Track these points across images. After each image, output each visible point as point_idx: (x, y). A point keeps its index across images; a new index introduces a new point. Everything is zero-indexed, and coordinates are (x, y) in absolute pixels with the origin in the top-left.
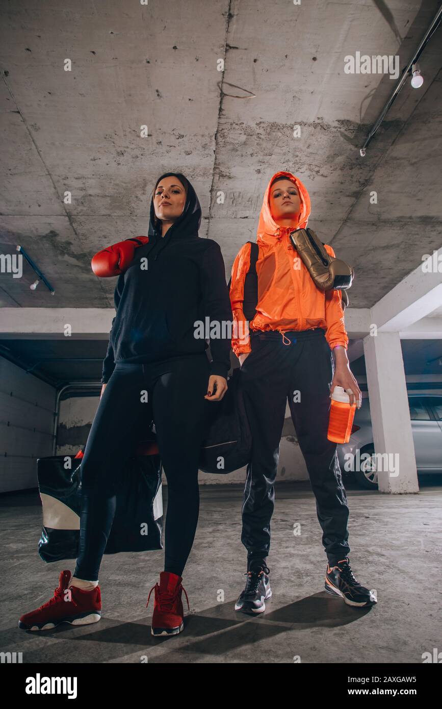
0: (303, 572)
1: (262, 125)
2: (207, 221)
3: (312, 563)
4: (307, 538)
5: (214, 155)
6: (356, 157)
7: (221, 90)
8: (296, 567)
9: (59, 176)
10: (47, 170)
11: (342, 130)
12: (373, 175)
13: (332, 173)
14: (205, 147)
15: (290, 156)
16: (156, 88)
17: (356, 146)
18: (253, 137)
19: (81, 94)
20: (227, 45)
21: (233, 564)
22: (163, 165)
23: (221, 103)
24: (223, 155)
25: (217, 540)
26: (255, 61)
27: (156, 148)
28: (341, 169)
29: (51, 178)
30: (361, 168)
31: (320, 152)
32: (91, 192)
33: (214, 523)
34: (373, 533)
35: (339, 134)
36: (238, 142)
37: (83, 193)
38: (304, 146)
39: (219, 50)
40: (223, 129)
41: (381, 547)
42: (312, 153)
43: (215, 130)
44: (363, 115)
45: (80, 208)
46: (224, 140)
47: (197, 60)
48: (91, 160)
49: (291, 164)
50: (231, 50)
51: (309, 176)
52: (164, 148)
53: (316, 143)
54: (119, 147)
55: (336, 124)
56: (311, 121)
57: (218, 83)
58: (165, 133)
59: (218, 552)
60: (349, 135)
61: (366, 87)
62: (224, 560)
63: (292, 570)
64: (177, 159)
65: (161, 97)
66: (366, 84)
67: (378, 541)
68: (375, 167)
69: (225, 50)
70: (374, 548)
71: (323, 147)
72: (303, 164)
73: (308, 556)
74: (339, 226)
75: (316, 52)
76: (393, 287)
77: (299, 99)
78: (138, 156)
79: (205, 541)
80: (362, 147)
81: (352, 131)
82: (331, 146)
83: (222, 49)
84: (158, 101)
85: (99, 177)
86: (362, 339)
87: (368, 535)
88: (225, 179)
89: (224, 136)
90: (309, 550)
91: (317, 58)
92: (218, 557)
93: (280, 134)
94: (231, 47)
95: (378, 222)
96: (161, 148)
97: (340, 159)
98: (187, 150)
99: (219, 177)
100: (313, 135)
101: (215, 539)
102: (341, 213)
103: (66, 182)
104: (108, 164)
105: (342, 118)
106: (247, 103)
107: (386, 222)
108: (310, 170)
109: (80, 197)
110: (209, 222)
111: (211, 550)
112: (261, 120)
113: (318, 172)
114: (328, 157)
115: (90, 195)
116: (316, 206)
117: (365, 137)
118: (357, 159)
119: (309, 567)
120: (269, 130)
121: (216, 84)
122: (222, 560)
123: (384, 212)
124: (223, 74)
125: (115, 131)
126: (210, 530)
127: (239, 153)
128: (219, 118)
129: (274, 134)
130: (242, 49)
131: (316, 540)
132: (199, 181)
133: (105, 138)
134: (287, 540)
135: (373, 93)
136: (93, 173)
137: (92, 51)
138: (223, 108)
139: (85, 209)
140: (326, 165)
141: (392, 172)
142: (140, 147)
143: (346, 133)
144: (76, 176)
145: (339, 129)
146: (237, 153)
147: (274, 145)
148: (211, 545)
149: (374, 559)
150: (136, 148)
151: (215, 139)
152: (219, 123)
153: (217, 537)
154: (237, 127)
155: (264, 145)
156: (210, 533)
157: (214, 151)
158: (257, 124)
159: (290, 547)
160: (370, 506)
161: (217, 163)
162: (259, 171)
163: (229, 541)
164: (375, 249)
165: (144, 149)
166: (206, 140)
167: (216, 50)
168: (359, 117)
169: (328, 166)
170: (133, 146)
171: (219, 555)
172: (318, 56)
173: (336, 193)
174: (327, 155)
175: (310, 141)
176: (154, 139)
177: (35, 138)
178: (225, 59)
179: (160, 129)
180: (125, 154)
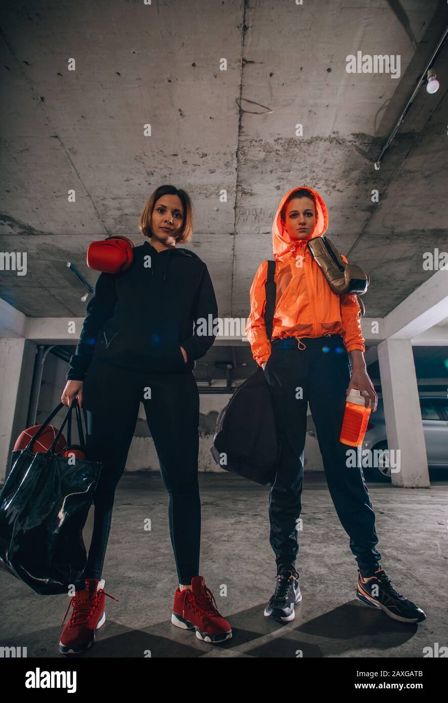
0: (317, 577)
1: (280, 141)
2: (233, 236)
3: (326, 566)
4: (323, 535)
5: (236, 173)
6: (371, 171)
7: (240, 107)
8: (310, 570)
9: (98, 197)
10: (87, 191)
11: (357, 143)
12: (387, 188)
13: (347, 188)
14: (227, 165)
15: (307, 172)
16: (179, 108)
17: (371, 160)
18: (272, 153)
19: (110, 117)
20: (244, 60)
21: (248, 563)
22: (189, 184)
23: (240, 120)
24: (245, 172)
25: (237, 533)
26: (271, 75)
28: (357, 184)
29: (91, 199)
30: (375, 182)
31: (336, 167)
32: (127, 211)
33: (237, 513)
34: (389, 531)
35: (354, 148)
36: (256, 159)
37: (120, 213)
38: (321, 161)
39: (236, 65)
40: (243, 147)
41: (397, 549)
42: (328, 168)
43: (236, 148)
44: (377, 127)
45: (118, 227)
46: (244, 158)
47: (216, 77)
48: (125, 181)
49: (308, 180)
50: (248, 65)
51: (326, 192)
52: (189, 168)
53: (332, 158)
54: (149, 167)
55: (351, 138)
56: (327, 136)
57: (237, 100)
58: (190, 152)
59: (236, 547)
60: (364, 149)
61: (380, 97)
62: (240, 557)
63: (306, 574)
64: (203, 178)
65: (184, 116)
66: (381, 95)
67: (393, 542)
68: (389, 181)
69: (241, 65)
70: (389, 550)
71: (338, 162)
72: (320, 179)
73: (322, 556)
74: (355, 240)
75: (331, 62)
76: (405, 298)
77: (315, 113)
78: (167, 175)
79: (226, 534)
80: (376, 161)
81: (367, 145)
82: (347, 161)
83: (238, 63)
84: (182, 120)
85: (133, 197)
86: (376, 345)
87: (383, 534)
88: (247, 196)
89: (244, 154)
90: (324, 550)
91: (332, 69)
92: (234, 554)
93: (297, 150)
94: (247, 62)
95: (392, 236)
96: (187, 167)
97: (355, 174)
98: (211, 168)
99: (242, 194)
100: (328, 150)
101: (235, 532)
102: (356, 228)
103: (104, 202)
104: (139, 184)
105: (357, 132)
106: (265, 119)
107: (399, 235)
108: (327, 185)
109: (117, 217)
110: (234, 238)
111: (229, 545)
112: (279, 137)
113: (334, 187)
114: (344, 172)
115: (127, 214)
116: (333, 221)
117: (379, 151)
118: (372, 173)
119: (323, 571)
120: (287, 146)
121: (235, 101)
122: (237, 558)
123: (397, 226)
124: (241, 90)
125: (144, 152)
126: (233, 521)
127: (259, 170)
128: (239, 135)
129: (292, 149)
130: (258, 63)
131: (332, 538)
133: (136, 159)
134: (304, 537)
135: (387, 103)
136: (128, 193)
137: (118, 72)
138: (242, 125)
139: (123, 227)
140: (341, 180)
141: (406, 186)
142: (168, 167)
143: (361, 147)
144: (113, 197)
145: (354, 143)
146: (258, 170)
147: (292, 161)
148: (230, 539)
149: (390, 565)
150: (164, 168)
151: (237, 157)
152: (239, 140)
153: (238, 530)
154: (256, 144)
155: (283, 161)
156: (232, 524)
157: (236, 169)
158: (275, 141)
159: (306, 544)
160: (384, 501)
161: (239, 180)
162: (278, 188)
163: (248, 534)
164: (389, 262)
165: (171, 169)
166: (229, 157)
167: (233, 64)
168: (374, 129)
169: (343, 181)
170: (161, 166)
171: (236, 552)
172: (333, 67)
173: (352, 208)
174: (343, 169)
175: (326, 156)
176: (180, 159)
177: (73, 162)
178: (242, 74)
179: (185, 149)
180: (155, 174)
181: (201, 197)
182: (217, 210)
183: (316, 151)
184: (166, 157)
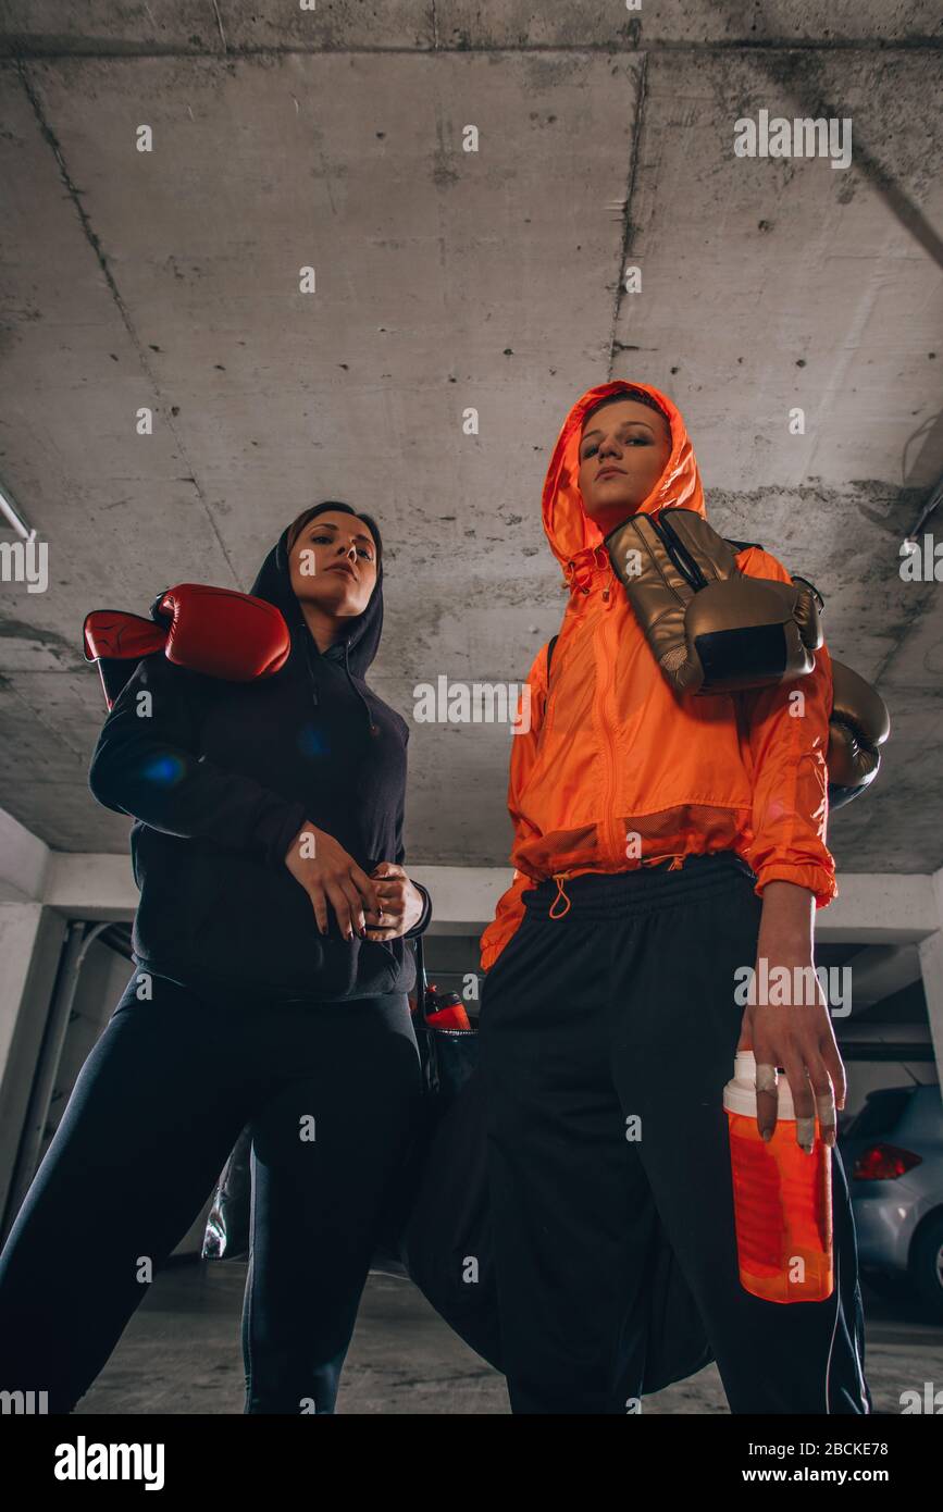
6: (896, 555)
11: (862, 500)
12: (935, 591)
13: (840, 589)
17: (896, 530)
19: (316, 444)
20: (615, 344)
22: (476, 577)
26: (674, 371)
27: (464, 543)
28: (863, 581)
31: (815, 546)
35: (856, 510)
38: (779, 535)
39: (599, 353)
42: (796, 549)
44: (909, 468)
47: (553, 373)
50: (625, 352)
52: (480, 543)
53: (806, 529)
55: (850, 489)
56: (795, 484)
58: (482, 513)
60: (879, 511)
61: (915, 413)
64: (508, 564)
66: (915, 409)
69: (610, 353)
71: (821, 536)
75: (805, 349)
77: (769, 442)
78: (427, 559)
80: (908, 532)
81: (885, 503)
82: (839, 535)
83: (604, 350)
91: (807, 361)
93: (727, 512)
94: (623, 348)
96: (475, 543)
97: (859, 560)
98: (529, 546)
100: (798, 512)
105: (863, 477)
114: (833, 556)
117: (915, 515)
118: (898, 557)
125: (381, 512)
130: (646, 350)
132: (552, 608)
135: (930, 424)
137: (343, 363)
140: (828, 572)
142: (430, 542)
143: (873, 507)
145: (856, 500)
150: (422, 544)
165: (438, 545)
167: (593, 352)
168: (901, 473)
169: (833, 574)
170: (416, 540)
172: (808, 358)
173: (851, 630)
174: (831, 549)
175: (792, 524)
176: (459, 526)
177: (220, 528)
178: (612, 368)
179: (473, 506)
180: (399, 556)
181: (501, 603)
182: (536, 632)
183: (771, 515)
184: (429, 521)
